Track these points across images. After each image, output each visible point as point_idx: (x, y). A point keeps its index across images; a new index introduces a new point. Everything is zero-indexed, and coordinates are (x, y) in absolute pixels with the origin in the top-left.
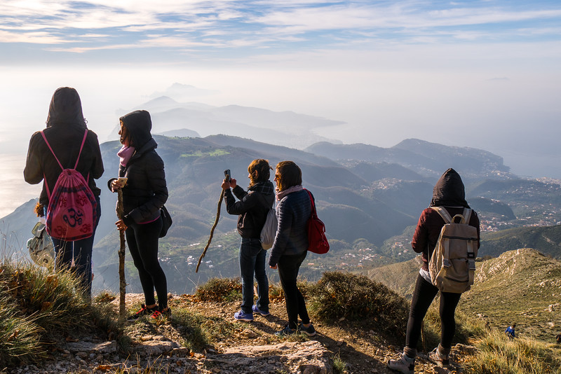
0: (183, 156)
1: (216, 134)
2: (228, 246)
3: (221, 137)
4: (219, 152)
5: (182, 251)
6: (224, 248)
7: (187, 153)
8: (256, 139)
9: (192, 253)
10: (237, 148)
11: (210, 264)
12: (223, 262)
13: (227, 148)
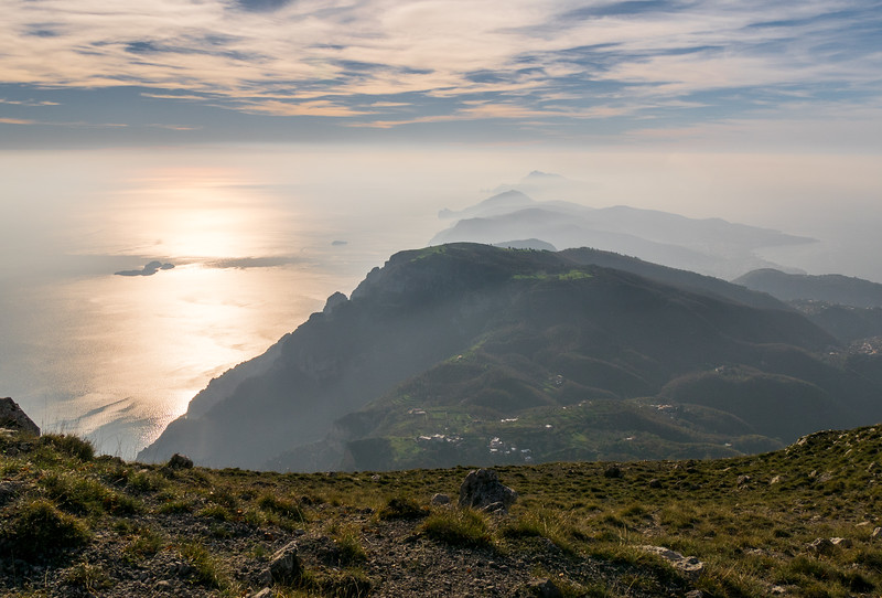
0: (515, 277)
1: (578, 247)
2: (563, 427)
3: (584, 252)
4: (576, 274)
5: (484, 428)
6: (556, 430)
7: (523, 273)
8: (645, 257)
9: (499, 433)
10: (606, 269)
11: (527, 454)
12: (549, 454)
13: (591, 269)
